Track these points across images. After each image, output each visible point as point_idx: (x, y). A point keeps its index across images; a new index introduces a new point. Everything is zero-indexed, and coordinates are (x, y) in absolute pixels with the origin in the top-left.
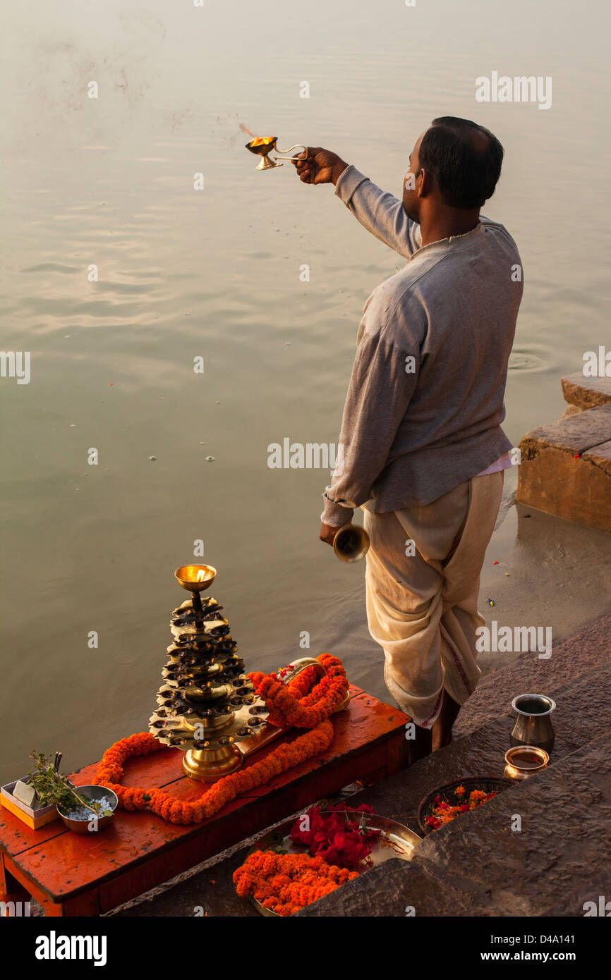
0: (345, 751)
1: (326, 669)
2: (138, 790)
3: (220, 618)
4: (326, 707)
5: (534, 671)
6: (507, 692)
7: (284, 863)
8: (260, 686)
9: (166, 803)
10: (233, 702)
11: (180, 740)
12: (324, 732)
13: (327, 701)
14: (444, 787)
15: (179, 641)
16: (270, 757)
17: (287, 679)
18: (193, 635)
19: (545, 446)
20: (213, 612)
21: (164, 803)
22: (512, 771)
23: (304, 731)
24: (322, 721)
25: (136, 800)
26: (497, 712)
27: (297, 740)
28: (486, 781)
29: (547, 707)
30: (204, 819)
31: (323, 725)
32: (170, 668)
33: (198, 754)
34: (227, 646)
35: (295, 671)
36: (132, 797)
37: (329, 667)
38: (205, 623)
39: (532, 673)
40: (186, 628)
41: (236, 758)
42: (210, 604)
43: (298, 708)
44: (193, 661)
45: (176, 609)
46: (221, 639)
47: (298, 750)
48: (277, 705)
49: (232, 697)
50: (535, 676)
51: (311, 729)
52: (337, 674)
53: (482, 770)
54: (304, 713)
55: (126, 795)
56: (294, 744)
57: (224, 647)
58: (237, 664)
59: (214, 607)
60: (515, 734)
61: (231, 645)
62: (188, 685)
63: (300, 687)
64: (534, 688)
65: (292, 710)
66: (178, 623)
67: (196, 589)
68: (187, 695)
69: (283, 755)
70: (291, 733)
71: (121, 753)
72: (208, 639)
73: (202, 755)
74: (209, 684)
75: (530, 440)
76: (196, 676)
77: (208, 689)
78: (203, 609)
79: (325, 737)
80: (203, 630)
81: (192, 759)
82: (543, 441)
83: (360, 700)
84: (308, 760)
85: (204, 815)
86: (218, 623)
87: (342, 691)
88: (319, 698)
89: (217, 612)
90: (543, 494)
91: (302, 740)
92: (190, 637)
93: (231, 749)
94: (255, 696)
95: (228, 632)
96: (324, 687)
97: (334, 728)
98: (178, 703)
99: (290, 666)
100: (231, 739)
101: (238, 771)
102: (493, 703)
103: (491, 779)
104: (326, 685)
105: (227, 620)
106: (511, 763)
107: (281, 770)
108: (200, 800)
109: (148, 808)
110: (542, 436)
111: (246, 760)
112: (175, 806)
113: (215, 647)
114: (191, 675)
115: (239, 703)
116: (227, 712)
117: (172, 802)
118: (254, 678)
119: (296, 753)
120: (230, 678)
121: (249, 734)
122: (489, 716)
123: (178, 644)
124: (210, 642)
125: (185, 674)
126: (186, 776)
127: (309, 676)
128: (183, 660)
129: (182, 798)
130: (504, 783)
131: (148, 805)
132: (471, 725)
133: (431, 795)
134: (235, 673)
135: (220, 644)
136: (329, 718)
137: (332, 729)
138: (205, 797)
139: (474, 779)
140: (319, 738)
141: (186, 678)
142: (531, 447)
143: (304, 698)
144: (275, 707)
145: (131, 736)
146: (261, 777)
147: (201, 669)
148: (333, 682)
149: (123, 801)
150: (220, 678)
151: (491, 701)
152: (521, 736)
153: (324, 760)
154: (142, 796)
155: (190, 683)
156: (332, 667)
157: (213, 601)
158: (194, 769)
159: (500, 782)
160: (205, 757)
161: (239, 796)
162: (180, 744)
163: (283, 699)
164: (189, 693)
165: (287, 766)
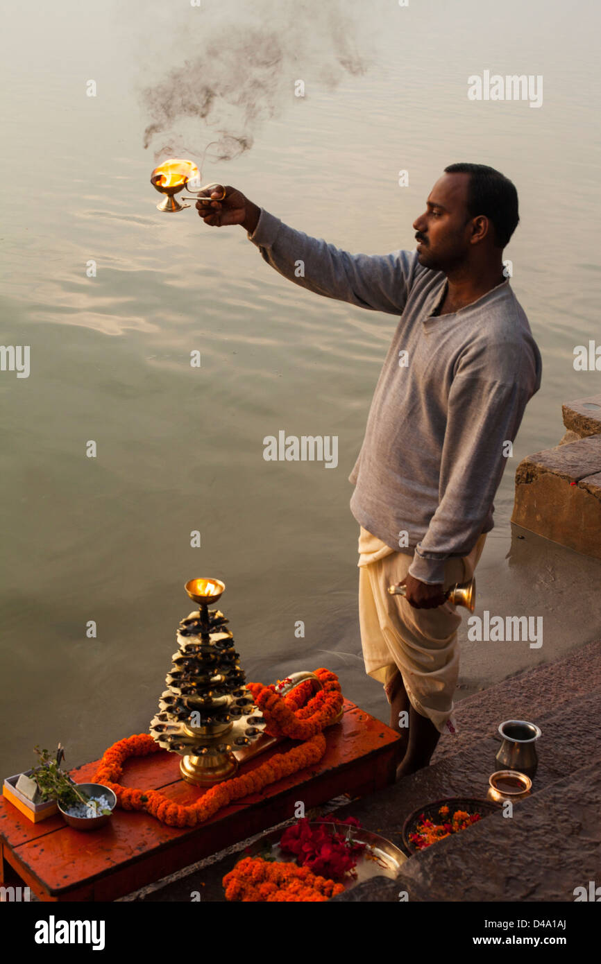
0: (336, 765)
1: (323, 683)
2: (136, 791)
3: (225, 631)
4: (320, 721)
5: (521, 693)
6: (493, 712)
7: (272, 870)
8: (258, 697)
9: (162, 806)
10: (232, 712)
11: (180, 745)
12: (317, 745)
13: (322, 715)
14: (429, 806)
15: (184, 651)
16: (264, 767)
17: (285, 691)
18: (198, 646)
19: (543, 471)
20: (219, 625)
21: (161, 805)
22: (495, 794)
23: (298, 742)
24: (316, 734)
25: (134, 801)
26: (483, 731)
27: (291, 751)
28: (469, 802)
29: (533, 734)
30: (198, 823)
31: (316, 738)
32: (174, 675)
33: (195, 759)
34: (230, 658)
35: (293, 684)
36: (130, 797)
37: (326, 681)
38: (210, 635)
39: (518, 695)
40: (192, 638)
41: (232, 765)
42: (216, 617)
43: (294, 721)
44: (197, 671)
45: (184, 620)
46: (224, 651)
47: (292, 761)
48: (274, 717)
49: (231, 707)
50: (521, 698)
51: (305, 741)
52: (333, 689)
53: (467, 791)
54: (300, 725)
55: (124, 795)
56: (288, 755)
57: (227, 659)
58: (238, 675)
59: (221, 620)
60: (500, 758)
61: (234, 657)
62: (190, 694)
63: (296, 700)
64: (519, 709)
65: (287, 722)
66: (184, 633)
67: (205, 602)
68: (188, 703)
69: (277, 765)
70: (286, 743)
71: (122, 753)
72: (213, 651)
73: (199, 761)
74: (210, 694)
75: (529, 464)
76: (199, 686)
77: (210, 698)
78: (210, 621)
79: (318, 749)
80: (208, 642)
81: (189, 763)
82: (541, 466)
83: (353, 715)
84: (300, 771)
85: (198, 819)
86: (223, 636)
87: (337, 706)
88: (314, 712)
89: (223, 625)
90: (538, 518)
91: (295, 752)
92: (195, 648)
93: (227, 756)
94: (254, 707)
95: (232, 645)
96: (319, 700)
97: (327, 740)
98: (180, 710)
99: (288, 679)
100: (228, 747)
101: (232, 778)
102: (478, 722)
103: (475, 800)
104: (321, 699)
105: (231, 634)
106: (495, 786)
107: (274, 780)
108: (195, 805)
109: (144, 808)
110: (540, 461)
111: (241, 768)
112: (171, 809)
113: (219, 658)
114: (194, 684)
115: (238, 713)
116: (227, 722)
117: (168, 805)
118: (254, 689)
119: (289, 763)
120: (232, 688)
121: (246, 743)
122: (475, 735)
123: (182, 653)
124: (214, 653)
125: (188, 682)
126: (182, 779)
127: (306, 689)
128: (187, 669)
129: (178, 801)
130: (487, 806)
131: (145, 806)
132: (457, 743)
133: (416, 812)
134: (236, 684)
135: (224, 655)
136: (323, 731)
137: (324, 742)
138: (200, 802)
139: (458, 799)
140: (312, 751)
141: (189, 686)
142: (529, 471)
143: (300, 710)
144: (272, 718)
145: (132, 737)
146: (254, 786)
147: (205, 679)
148: (329, 697)
149: (120, 800)
150: (221, 688)
151: (477, 720)
152: (505, 760)
153: (315, 772)
154: (139, 797)
155: (193, 692)
156: (329, 682)
157: (219, 614)
158: (191, 773)
159: (483, 804)
160: (202, 762)
161: (233, 802)
162: (179, 749)
163: (279, 711)
164: (191, 700)
165: (280, 776)
